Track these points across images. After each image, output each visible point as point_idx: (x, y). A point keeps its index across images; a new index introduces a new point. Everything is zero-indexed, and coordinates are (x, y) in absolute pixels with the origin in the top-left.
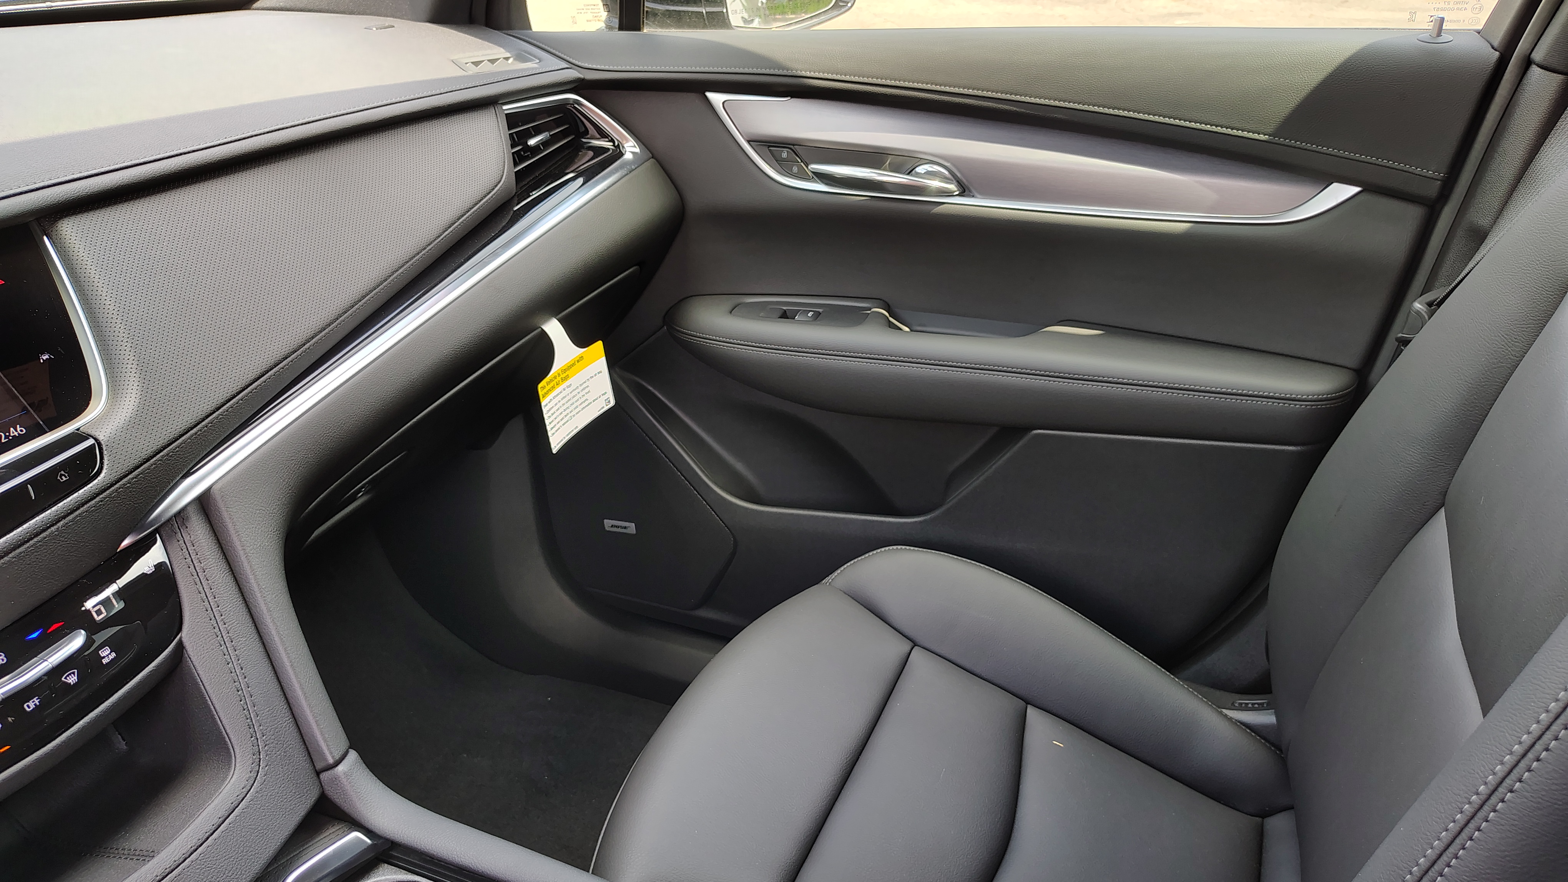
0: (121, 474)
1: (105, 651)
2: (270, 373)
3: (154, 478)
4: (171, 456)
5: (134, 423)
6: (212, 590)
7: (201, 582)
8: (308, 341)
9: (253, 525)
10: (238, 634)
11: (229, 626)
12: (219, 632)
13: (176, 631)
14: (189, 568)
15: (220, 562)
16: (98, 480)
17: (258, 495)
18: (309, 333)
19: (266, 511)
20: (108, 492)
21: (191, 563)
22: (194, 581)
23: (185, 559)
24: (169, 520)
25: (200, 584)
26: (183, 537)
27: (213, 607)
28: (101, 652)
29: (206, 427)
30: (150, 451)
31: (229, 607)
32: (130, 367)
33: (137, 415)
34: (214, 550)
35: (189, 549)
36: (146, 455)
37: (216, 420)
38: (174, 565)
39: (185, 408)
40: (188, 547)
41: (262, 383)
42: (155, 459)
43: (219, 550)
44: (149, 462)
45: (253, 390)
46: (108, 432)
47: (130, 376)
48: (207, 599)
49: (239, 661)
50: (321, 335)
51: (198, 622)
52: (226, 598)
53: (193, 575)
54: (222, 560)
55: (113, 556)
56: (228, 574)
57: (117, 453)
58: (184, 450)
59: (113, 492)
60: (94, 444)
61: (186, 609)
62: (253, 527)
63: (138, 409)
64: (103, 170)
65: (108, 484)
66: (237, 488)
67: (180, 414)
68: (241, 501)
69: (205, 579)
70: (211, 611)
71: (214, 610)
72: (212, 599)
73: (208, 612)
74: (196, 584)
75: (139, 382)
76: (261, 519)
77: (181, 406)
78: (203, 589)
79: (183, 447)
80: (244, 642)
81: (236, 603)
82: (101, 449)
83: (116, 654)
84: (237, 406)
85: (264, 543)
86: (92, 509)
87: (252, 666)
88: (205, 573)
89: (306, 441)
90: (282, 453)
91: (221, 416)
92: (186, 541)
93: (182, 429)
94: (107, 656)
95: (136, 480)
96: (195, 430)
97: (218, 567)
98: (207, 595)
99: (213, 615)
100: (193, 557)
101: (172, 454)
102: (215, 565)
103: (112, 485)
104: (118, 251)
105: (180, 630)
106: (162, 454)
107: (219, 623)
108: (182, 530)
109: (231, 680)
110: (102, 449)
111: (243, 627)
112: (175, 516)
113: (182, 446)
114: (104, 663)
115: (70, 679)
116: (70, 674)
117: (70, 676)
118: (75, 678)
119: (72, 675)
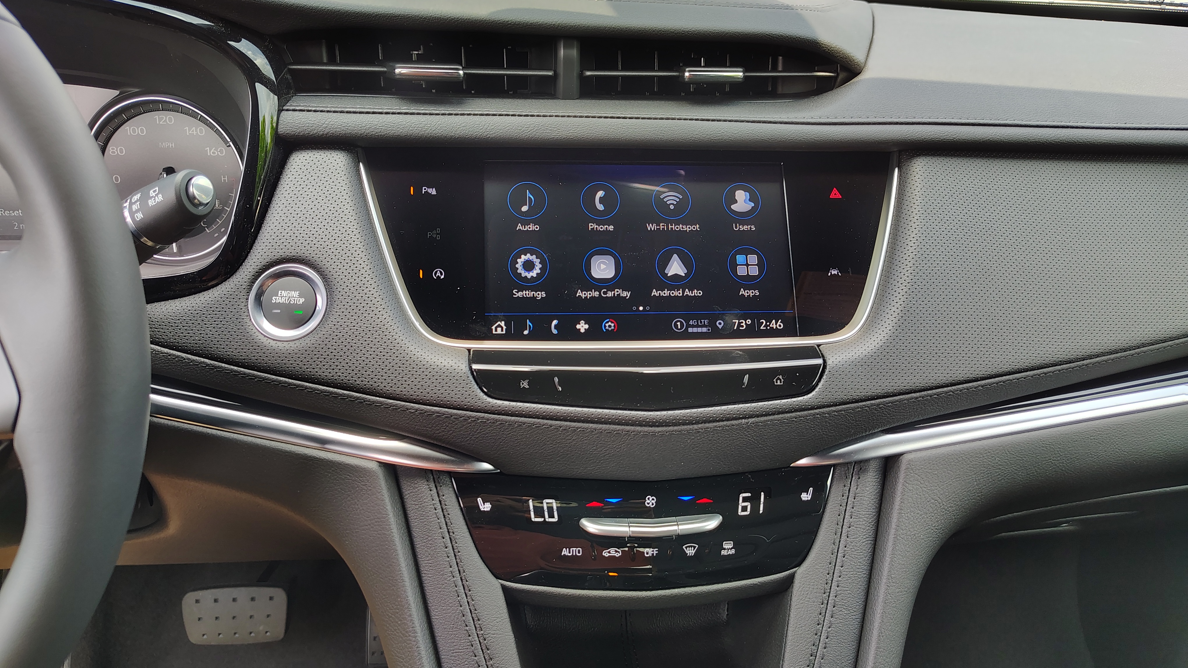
0: (826, 402)
1: (728, 545)
2: (1028, 373)
3: (853, 420)
4: (880, 408)
5: (866, 362)
6: (846, 549)
7: (841, 535)
8: (1090, 357)
9: (919, 512)
10: (844, 604)
11: (840, 591)
12: (829, 591)
13: (796, 562)
14: (839, 515)
15: (869, 526)
16: (804, 399)
17: (943, 485)
18: (1097, 349)
19: (941, 504)
20: (806, 412)
21: (843, 513)
23: (841, 506)
24: (848, 463)
25: (839, 536)
26: (850, 485)
27: (837, 564)
28: (725, 544)
29: (931, 396)
30: (863, 394)
31: (851, 573)
32: (894, 310)
33: (872, 356)
34: (870, 513)
35: (849, 498)
36: (858, 396)
37: (943, 395)
38: (829, 505)
39: (921, 370)
40: (850, 497)
41: (1014, 379)
42: (864, 403)
43: (874, 515)
44: (857, 404)
45: (1001, 382)
46: (838, 360)
47: (888, 319)
48: (836, 553)
50: (1108, 357)
51: (817, 568)
52: (853, 563)
53: (838, 524)
54: (871, 526)
55: (784, 468)
56: (869, 542)
57: (833, 383)
58: (896, 408)
59: (810, 415)
60: (821, 364)
61: (815, 549)
62: (918, 513)
63: (877, 351)
64: (981, 122)
65: (810, 405)
66: (926, 467)
67: (912, 373)
68: (922, 482)
70: (833, 567)
71: (837, 568)
72: (841, 556)
73: (830, 566)
74: (836, 534)
75: (893, 327)
76: (931, 510)
77: (918, 366)
78: (839, 542)
79: (897, 405)
80: (845, 614)
81: (860, 573)
82: (823, 371)
83: (735, 551)
84: (973, 390)
85: (920, 534)
86: (784, 421)
87: (837, 641)
88: (849, 529)
89: (1025, 457)
90: (993, 457)
91: (951, 393)
92: (851, 490)
93: (905, 388)
94: (728, 549)
95: (837, 414)
96: (918, 394)
97: (864, 531)
98: (839, 550)
99: (833, 571)
100: (848, 508)
101: (882, 407)
102: (863, 527)
103: (812, 408)
104: (951, 200)
105: (799, 565)
106: (873, 402)
107: (833, 581)
108: (853, 478)
109: (811, 642)
110: (824, 373)
111: (852, 599)
112: (855, 462)
113: (896, 403)
114: (722, 554)
115: (689, 550)
116: (691, 546)
117: (690, 548)
118: (694, 552)
119: (693, 548)
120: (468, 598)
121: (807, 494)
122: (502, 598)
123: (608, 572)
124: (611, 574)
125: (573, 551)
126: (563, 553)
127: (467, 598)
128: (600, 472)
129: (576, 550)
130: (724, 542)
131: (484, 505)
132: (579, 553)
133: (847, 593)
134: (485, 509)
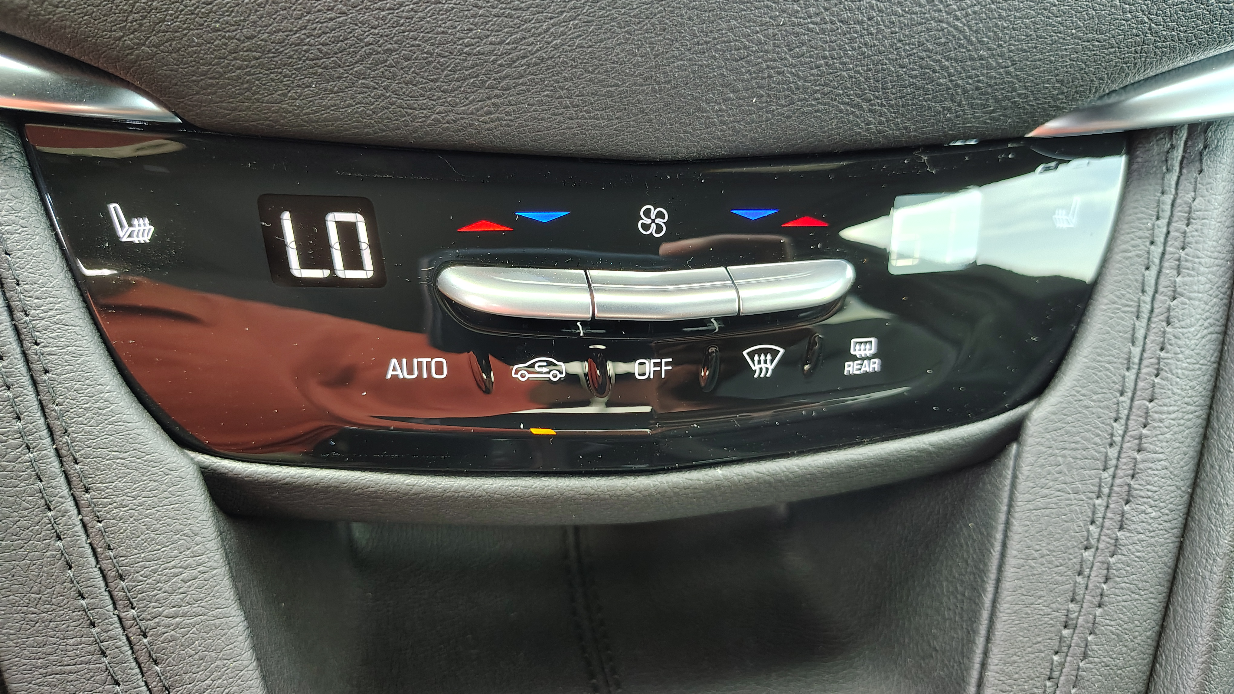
6: (1163, 354)
10: (1150, 494)
11: (1144, 461)
12: (1115, 462)
13: (1024, 389)
21: (1158, 261)
22: (1139, 306)
23: (1151, 243)
26: (1178, 188)
38: (1119, 242)
49: (1112, 556)
51: (1087, 407)
52: (1179, 391)
61: (1079, 358)
69: (1162, 317)
70: (1129, 401)
71: (1137, 402)
72: (1148, 374)
73: (1120, 398)
78: (1145, 338)
80: (1151, 521)
83: (880, 365)
87: (1129, 589)
88: (1172, 303)
94: (863, 359)
98: (1146, 356)
99: (1127, 411)
100: (1169, 249)
105: (1036, 396)
107: (1128, 437)
108: (1187, 170)
109: (1066, 591)
114: (846, 373)
115: (759, 362)
116: (765, 351)
117: (763, 357)
118: (771, 367)
119: (769, 357)
120: (85, 510)
121: (1068, 214)
122: (201, 507)
123: (527, 427)
124: (535, 431)
125: (420, 364)
126: (390, 374)
127: (79, 513)
128: (498, 119)
129: (429, 364)
130: (853, 341)
131: (130, 225)
132: (439, 371)
133: (1160, 467)
134: (136, 240)
